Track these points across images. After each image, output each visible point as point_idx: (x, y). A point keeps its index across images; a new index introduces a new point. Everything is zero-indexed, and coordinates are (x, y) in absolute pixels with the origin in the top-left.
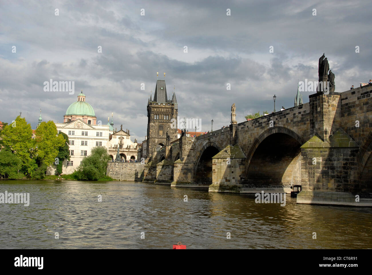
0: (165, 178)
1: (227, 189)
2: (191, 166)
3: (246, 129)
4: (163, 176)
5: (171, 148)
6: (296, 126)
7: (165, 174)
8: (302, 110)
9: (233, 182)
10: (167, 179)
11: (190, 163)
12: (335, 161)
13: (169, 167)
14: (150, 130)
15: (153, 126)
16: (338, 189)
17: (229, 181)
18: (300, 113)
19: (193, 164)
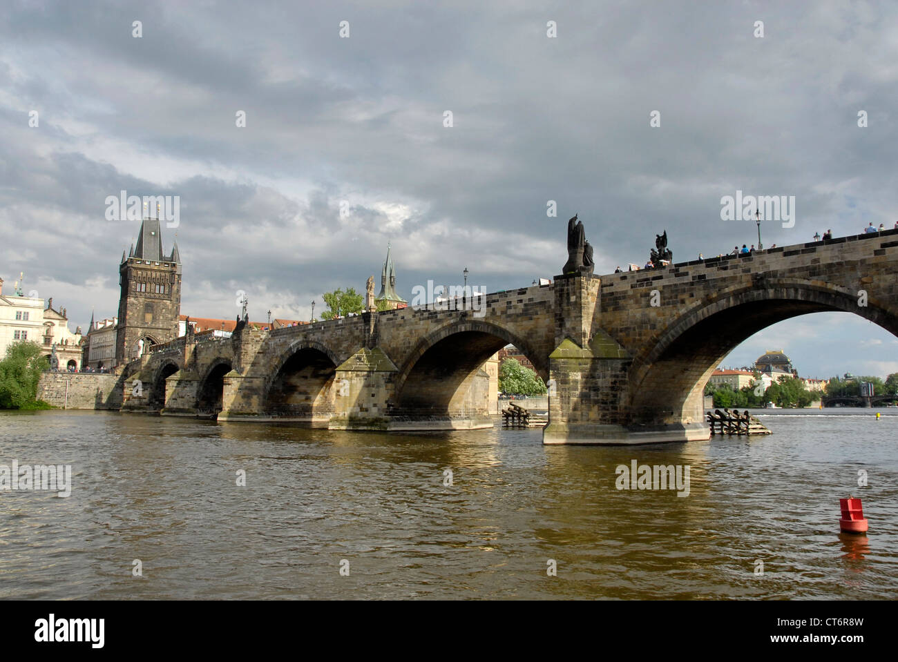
0: (183, 405)
1: (364, 425)
2: (258, 383)
3: (399, 320)
4: (179, 400)
5: (195, 349)
6: (512, 321)
7: (182, 397)
8: (525, 297)
9: (374, 412)
10: (187, 407)
11: (257, 378)
12: (599, 378)
13: (192, 385)
14: (128, 312)
15: (133, 304)
16: (603, 420)
17: (367, 410)
18: (521, 301)
19: (262, 380)
